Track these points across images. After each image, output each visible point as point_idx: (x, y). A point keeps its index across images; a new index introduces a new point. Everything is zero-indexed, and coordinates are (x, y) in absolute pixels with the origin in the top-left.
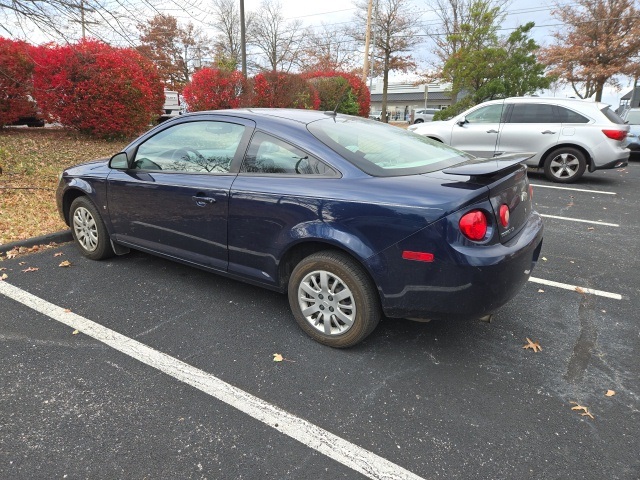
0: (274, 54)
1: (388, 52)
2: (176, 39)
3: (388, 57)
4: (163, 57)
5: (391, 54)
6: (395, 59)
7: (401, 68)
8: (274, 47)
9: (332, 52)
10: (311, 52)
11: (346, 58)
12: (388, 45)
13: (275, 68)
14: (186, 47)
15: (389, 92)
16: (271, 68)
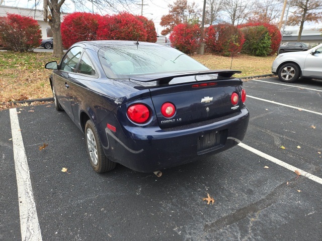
0: (234, 15)
1: (306, 10)
2: (185, 10)
3: (305, 13)
4: (177, 19)
5: (308, 12)
6: (310, 14)
7: (314, 20)
8: (235, 11)
9: (269, 12)
10: (256, 13)
11: (278, 15)
12: (306, 6)
13: (233, 22)
14: (190, 14)
15: (302, 34)
16: (231, 23)
